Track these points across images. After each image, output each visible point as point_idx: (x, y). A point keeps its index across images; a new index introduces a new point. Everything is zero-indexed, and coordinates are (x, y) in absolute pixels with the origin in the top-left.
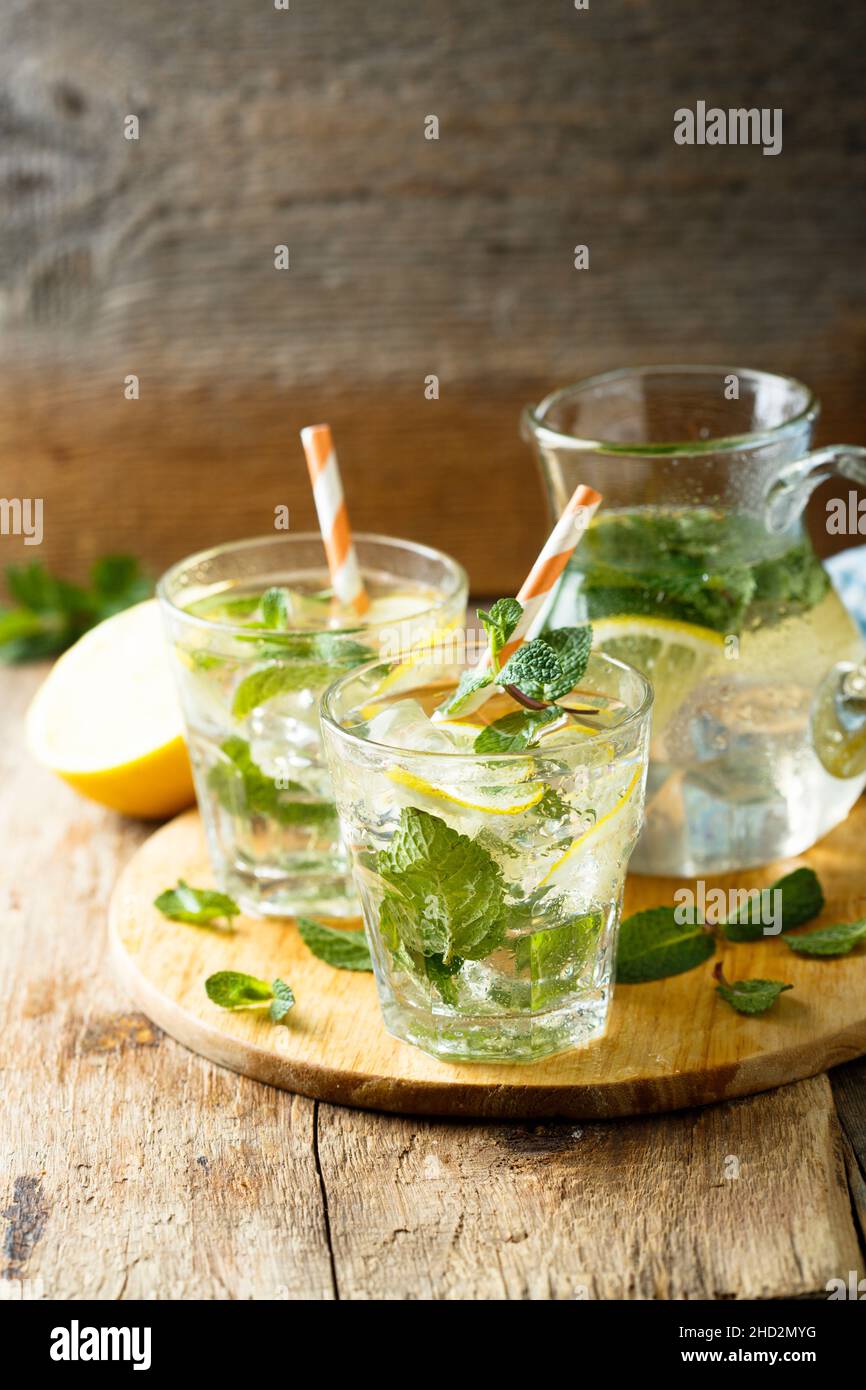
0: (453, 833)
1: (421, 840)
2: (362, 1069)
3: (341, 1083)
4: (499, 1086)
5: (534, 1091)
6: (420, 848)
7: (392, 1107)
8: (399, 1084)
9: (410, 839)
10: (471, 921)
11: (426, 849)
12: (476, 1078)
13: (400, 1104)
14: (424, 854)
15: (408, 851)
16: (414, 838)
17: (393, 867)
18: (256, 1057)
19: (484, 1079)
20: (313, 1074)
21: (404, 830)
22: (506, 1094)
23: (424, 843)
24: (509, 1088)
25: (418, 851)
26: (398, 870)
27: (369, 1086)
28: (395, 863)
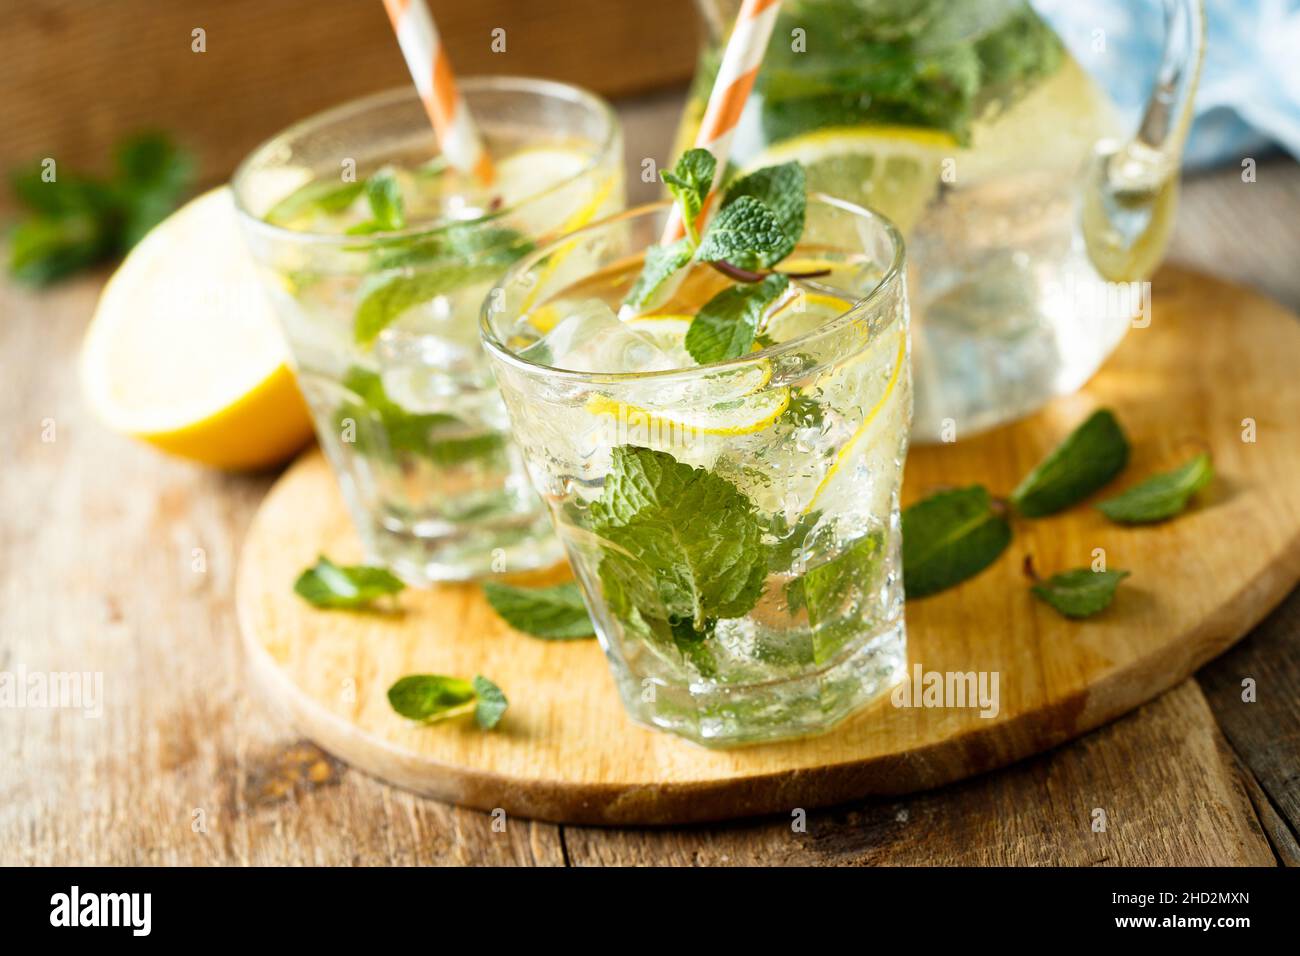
0: (685, 468)
1: (645, 483)
2: (612, 778)
3: (589, 799)
4: (791, 772)
5: (838, 771)
6: (644, 492)
7: (658, 820)
8: (664, 789)
9: (629, 483)
10: (723, 570)
11: (652, 492)
12: (761, 767)
13: (670, 815)
14: (650, 500)
15: (628, 498)
16: (635, 482)
17: (611, 521)
18: (472, 781)
19: (771, 765)
20: (551, 793)
21: (620, 473)
22: (802, 780)
23: (649, 485)
24: (805, 773)
25: (643, 498)
26: (618, 523)
27: (626, 799)
28: (612, 515)
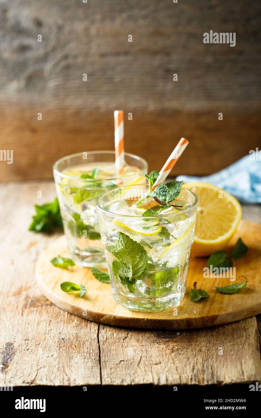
0: (132, 240)
1: (123, 242)
2: (104, 312)
3: (97, 316)
4: (144, 319)
5: (155, 321)
6: (122, 245)
7: (112, 324)
8: (114, 317)
9: (120, 242)
10: (138, 267)
11: (124, 245)
12: (138, 316)
13: (115, 323)
14: (123, 247)
15: (119, 245)
16: (121, 242)
17: (115, 251)
18: (73, 307)
19: (140, 316)
20: (89, 313)
21: (118, 239)
22: (147, 321)
24: (147, 320)
25: (122, 246)
26: (116, 251)
27: (106, 317)
28: (115, 249)
